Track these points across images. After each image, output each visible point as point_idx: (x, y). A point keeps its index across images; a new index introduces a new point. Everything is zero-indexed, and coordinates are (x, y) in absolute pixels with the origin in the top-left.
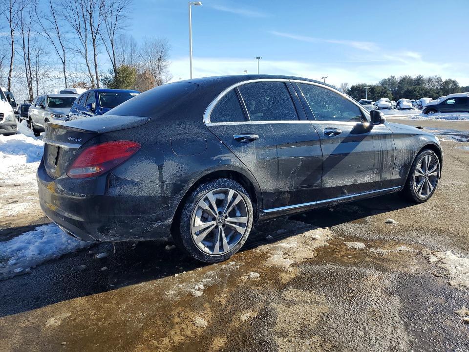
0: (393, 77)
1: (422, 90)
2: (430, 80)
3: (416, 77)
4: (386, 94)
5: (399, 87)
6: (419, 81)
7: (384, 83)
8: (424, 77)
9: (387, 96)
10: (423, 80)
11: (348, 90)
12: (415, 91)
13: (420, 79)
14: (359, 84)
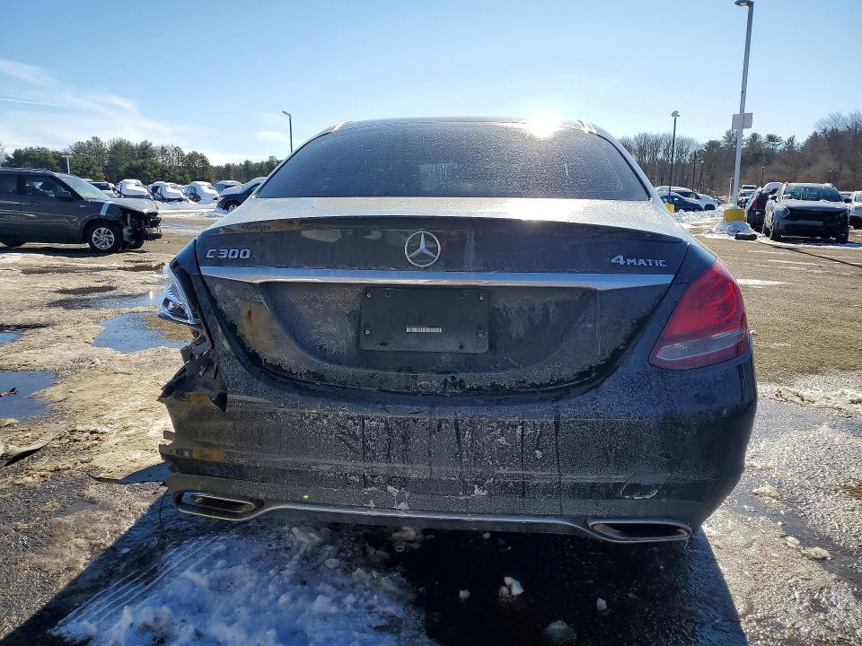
0: (95, 139)
1: (156, 168)
2: (164, 151)
3: (139, 143)
4: (92, 172)
5: (110, 159)
6: (145, 151)
7: (79, 149)
8: (154, 146)
9: (94, 174)
10: (152, 151)
11: (8, 158)
12: (144, 168)
13: (147, 147)
14: (31, 148)
